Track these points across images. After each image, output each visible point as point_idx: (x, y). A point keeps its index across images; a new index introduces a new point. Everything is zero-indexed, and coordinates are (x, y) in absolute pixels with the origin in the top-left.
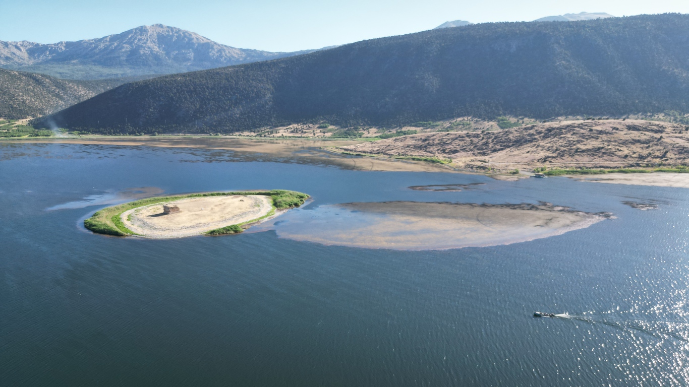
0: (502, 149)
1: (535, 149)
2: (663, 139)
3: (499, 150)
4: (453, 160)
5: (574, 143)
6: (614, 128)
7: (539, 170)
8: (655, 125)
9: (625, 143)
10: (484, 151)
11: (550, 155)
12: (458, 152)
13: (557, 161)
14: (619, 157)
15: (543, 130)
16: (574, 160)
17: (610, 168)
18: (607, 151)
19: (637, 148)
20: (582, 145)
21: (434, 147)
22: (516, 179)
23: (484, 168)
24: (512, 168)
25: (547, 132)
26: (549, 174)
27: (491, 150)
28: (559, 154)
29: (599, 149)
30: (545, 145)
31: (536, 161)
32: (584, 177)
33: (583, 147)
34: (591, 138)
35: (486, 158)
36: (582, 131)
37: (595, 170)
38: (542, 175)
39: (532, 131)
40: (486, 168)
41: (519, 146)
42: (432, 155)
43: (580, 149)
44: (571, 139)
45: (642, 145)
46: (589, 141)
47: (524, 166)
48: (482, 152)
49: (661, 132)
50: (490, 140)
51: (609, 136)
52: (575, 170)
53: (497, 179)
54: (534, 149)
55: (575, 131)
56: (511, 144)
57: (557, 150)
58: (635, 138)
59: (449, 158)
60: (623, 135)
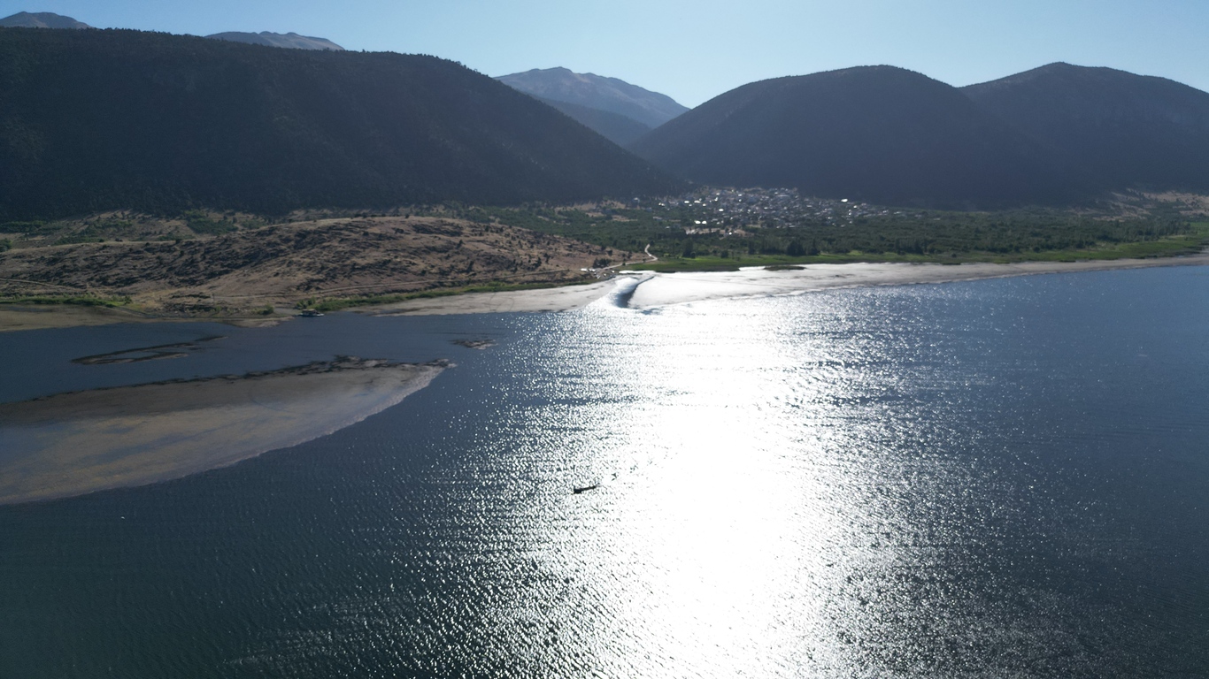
0: (227, 272)
1: (288, 269)
2: (463, 245)
3: (221, 273)
4: (133, 298)
5: (347, 255)
6: (398, 230)
7: (305, 303)
8: (449, 224)
9: (417, 252)
10: (192, 276)
11: (315, 277)
12: (136, 282)
13: (328, 287)
14: (415, 273)
15: (292, 236)
16: (352, 282)
17: (407, 291)
18: (397, 267)
19: (434, 259)
20: (359, 258)
21: (79, 274)
22: (275, 323)
23: (207, 308)
24: (259, 304)
25: (298, 238)
26: (323, 309)
27: (205, 275)
28: (328, 275)
29: (386, 263)
30: (302, 260)
31: (294, 289)
32: (377, 309)
33: (362, 262)
34: (369, 246)
35: (203, 289)
36: (354, 236)
37: (387, 296)
38: (313, 312)
39: (271, 238)
40: (211, 308)
41: (256, 264)
42: (78, 290)
43: (358, 264)
44: (340, 249)
45: (440, 255)
46: (367, 251)
47: (278, 300)
48: (187, 278)
49: (459, 234)
50: (198, 256)
51: (394, 242)
52: (359, 298)
53: (240, 327)
54: (284, 268)
55: (342, 237)
56: (240, 262)
57: (323, 268)
58: (428, 245)
59: (119, 294)
60: (411, 240)
